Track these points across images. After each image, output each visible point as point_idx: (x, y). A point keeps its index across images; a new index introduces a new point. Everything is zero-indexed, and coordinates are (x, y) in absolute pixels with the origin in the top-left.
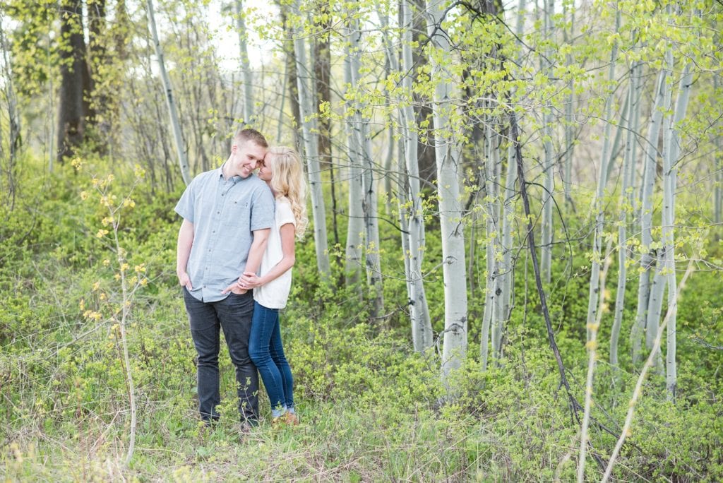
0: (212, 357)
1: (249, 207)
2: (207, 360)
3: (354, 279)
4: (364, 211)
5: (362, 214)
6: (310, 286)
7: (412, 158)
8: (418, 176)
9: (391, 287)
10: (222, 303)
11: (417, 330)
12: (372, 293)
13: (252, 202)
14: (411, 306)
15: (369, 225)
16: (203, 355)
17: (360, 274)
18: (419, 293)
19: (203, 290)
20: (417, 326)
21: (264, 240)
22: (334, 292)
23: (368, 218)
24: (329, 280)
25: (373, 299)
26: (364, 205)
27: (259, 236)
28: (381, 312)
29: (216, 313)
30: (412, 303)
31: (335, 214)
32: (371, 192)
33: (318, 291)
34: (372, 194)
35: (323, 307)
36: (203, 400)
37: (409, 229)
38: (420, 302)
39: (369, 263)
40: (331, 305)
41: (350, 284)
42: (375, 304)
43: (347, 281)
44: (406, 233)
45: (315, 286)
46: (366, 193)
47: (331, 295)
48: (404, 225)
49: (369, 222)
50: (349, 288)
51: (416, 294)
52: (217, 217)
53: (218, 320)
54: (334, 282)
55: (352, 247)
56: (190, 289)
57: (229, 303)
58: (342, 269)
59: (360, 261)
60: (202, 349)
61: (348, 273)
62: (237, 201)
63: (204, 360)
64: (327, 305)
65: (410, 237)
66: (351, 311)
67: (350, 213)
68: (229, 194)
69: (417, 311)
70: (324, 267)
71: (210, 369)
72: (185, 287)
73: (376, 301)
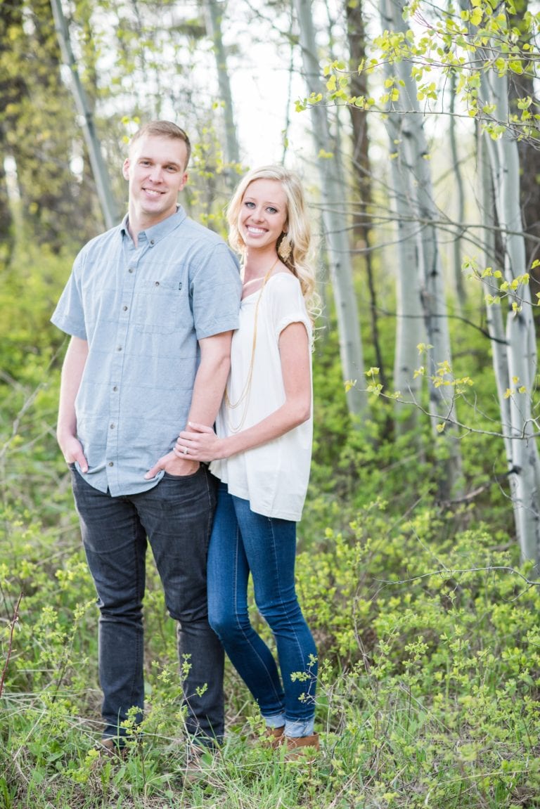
0: (130, 606)
1: (185, 290)
2: (119, 611)
3: (409, 424)
4: (424, 307)
5: (421, 312)
6: (334, 438)
7: (509, 205)
8: (520, 229)
9: (476, 439)
10: (148, 497)
11: (527, 520)
12: (442, 450)
13: (190, 281)
14: (514, 475)
15: (433, 331)
16: (110, 601)
17: (420, 417)
18: (529, 452)
19: (109, 471)
20: (526, 512)
21: (223, 358)
22: (376, 449)
23: (430, 319)
24: (365, 427)
25: (444, 460)
26: (422, 298)
27: (212, 350)
28: (459, 483)
29: (137, 518)
30: (516, 470)
31: (375, 318)
32: (434, 274)
33: (347, 450)
34: (438, 279)
35: (356, 476)
36: (111, 689)
37: (508, 336)
38: (531, 469)
39: (435, 398)
40: (370, 473)
41: (404, 433)
42: (447, 468)
43: (398, 427)
44: (501, 342)
45: (342, 439)
46: (427, 277)
47: (369, 455)
48: (497, 330)
49: (433, 326)
50: (401, 440)
51: (524, 455)
52: (124, 317)
53: (142, 532)
54: (374, 430)
55: (405, 369)
56: (82, 469)
57: (163, 494)
58: (388, 408)
59: (419, 394)
60: (108, 591)
61: (400, 414)
62: (160, 280)
63: (112, 612)
64: (363, 472)
65: (509, 351)
66: (405, 480)
67: (400, 312)
68: (142, 268)
69: (527, 486)
70: (359, 405)
71: (124, 628)
72: (73, 465)
73: (449, 464)
